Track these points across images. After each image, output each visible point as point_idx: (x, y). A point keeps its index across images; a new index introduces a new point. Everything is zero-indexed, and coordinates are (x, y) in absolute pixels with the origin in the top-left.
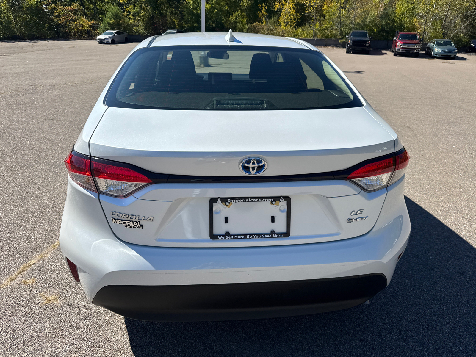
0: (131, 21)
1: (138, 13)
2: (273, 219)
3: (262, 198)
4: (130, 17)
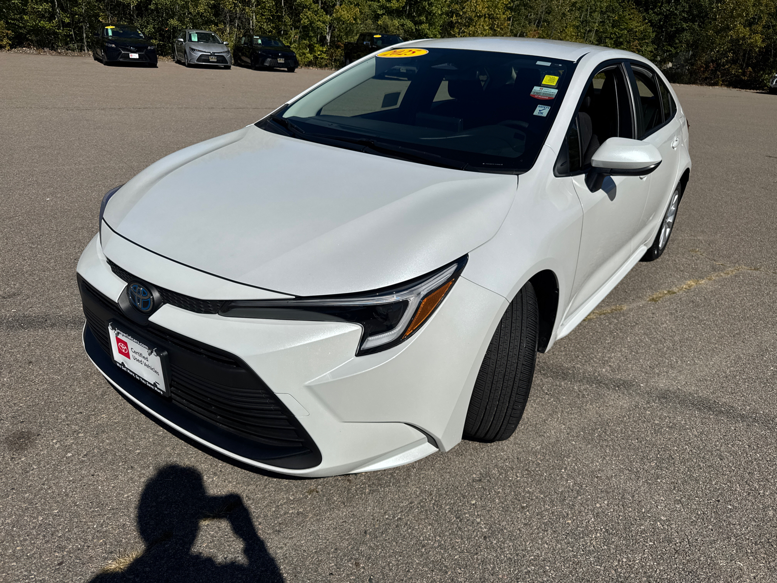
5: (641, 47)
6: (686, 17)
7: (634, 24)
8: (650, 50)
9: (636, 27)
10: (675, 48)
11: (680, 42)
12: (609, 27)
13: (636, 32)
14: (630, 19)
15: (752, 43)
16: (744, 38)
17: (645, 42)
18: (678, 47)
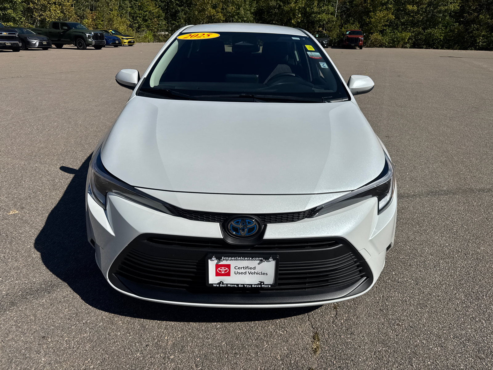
5: (159, 22)
6: (179, 4)
7: (151, 8)
8: (164, 24)
9: (153, 9)
10: (178, 22)
11: (180, 18)
12: (137, 10)
13: (153, 13)
14: (148, 5)
15: (218, 18)
16: (214, 16)
17: (161, 19)
18: (179, 22)
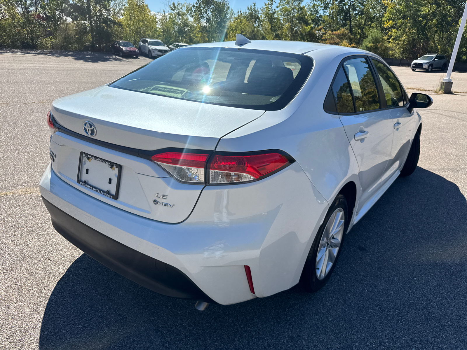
0: (390, 45)
1: (399, 37)
2: (110, 181)
3: (105, 161)
4: (390, 40)
